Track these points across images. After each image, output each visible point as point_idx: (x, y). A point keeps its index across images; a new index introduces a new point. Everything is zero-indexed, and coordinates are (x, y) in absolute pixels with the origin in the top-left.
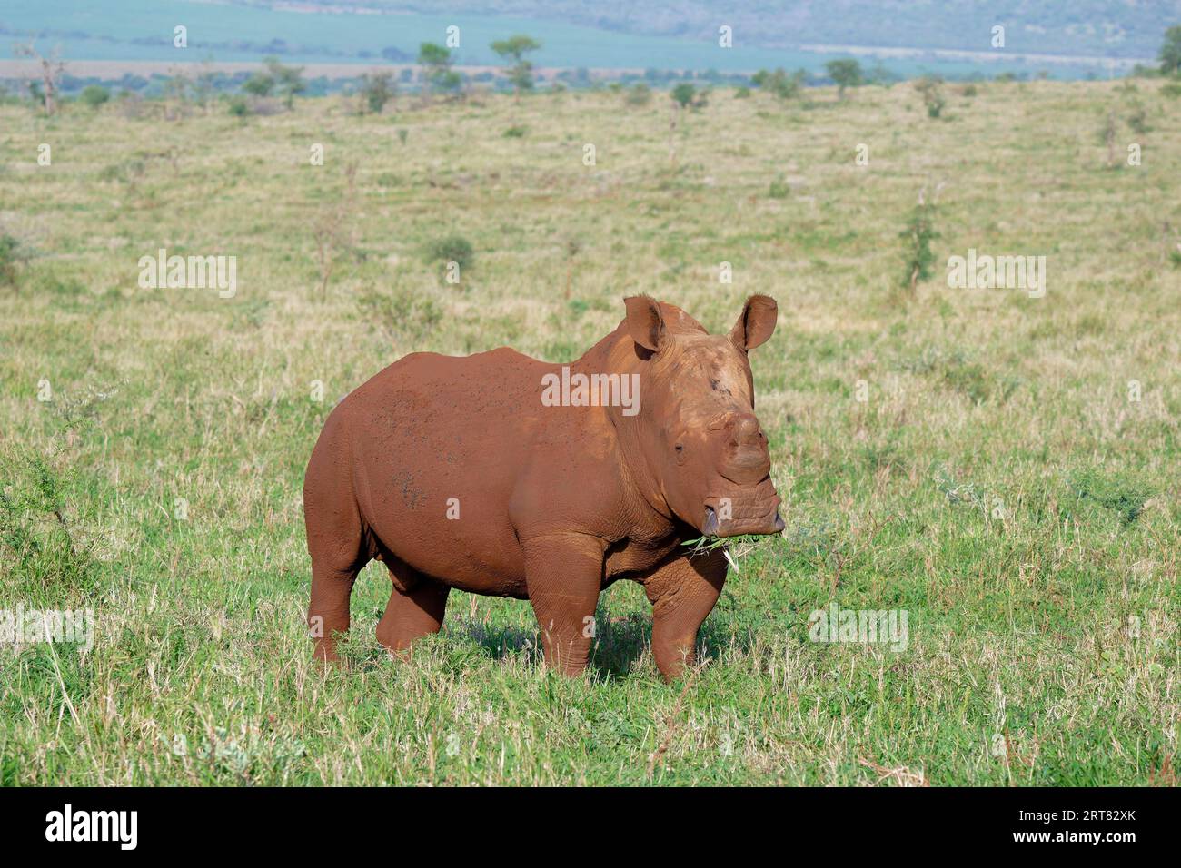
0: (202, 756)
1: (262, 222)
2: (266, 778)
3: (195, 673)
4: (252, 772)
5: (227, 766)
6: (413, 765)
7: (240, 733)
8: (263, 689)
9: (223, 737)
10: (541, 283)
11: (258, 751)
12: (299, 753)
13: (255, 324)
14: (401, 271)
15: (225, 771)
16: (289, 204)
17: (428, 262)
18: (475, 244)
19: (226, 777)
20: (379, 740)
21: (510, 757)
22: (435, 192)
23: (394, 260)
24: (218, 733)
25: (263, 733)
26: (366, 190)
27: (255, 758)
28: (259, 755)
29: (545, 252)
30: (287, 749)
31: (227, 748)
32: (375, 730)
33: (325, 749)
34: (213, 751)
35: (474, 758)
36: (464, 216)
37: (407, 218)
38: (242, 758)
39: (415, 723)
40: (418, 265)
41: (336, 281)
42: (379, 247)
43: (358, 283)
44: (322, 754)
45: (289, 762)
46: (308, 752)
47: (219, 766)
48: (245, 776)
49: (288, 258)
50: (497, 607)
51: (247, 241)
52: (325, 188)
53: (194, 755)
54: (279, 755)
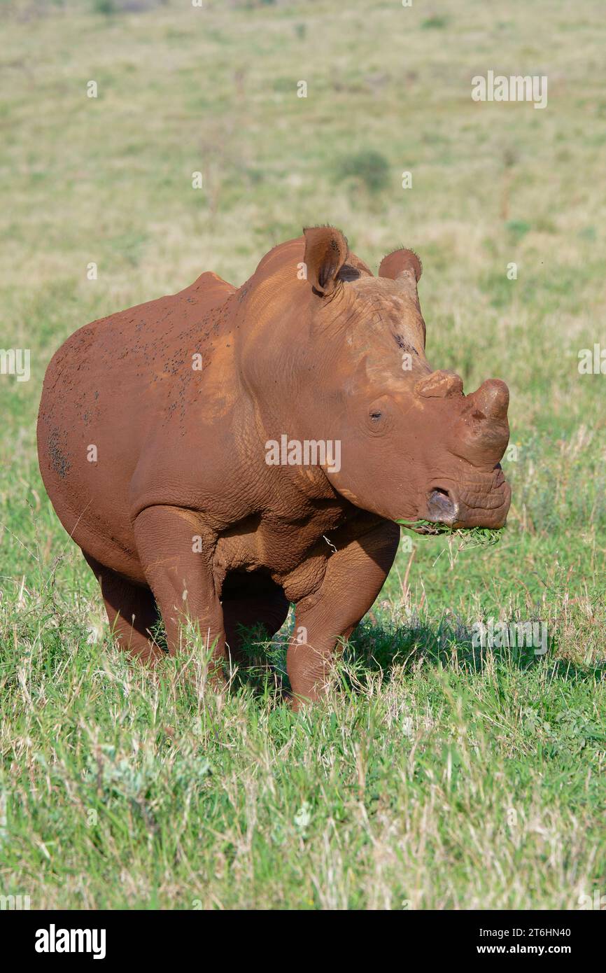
0: (87, 778)
1: (136, 140)
2: (165, 803)
3: (75, 680)
4: (148, 795)
5: (118, 789)
6: (340, 783)
7: (131, 750)
8: (156, 698)
9: (111, 756)
10: (473, 203)
11: (154, 770)
12: (203, 771)
13: (133, 263)
14: (304, 194)
15: (115, 795)
16: (168, 118)
17: (336, 181)
18: (389, 154)
19: (117, 803)
20: (297, 753)
21: (458, 767)
22: (343, 97)
23: (295, 181)
24: (105, 752)
25: (159, 750)
26: (259, 98)
27: (150, 779)
28: (155, 776)
29: (477, 165)
30: (188, 767)
31: (118, 768)
32: (292, 742)
33: (233, 766)
34: (101, 771)
35: (412, 771)
36: (377, 124)
37: (307, 130)
38: (135, 780)
39: (339, 731)
40: (324, 185)
41: (227, 208)
42: (279, 165)
43: (252, 210)
44: (230, 772)
45: (192, 783)
46: (213, 769)
47: (108, 790)
48: (140, 800)
49: (168, 183)
50: (433, 590)
51: (119, 164)
52: (211, 96)
53: (78, 778)
54: (179, 775)
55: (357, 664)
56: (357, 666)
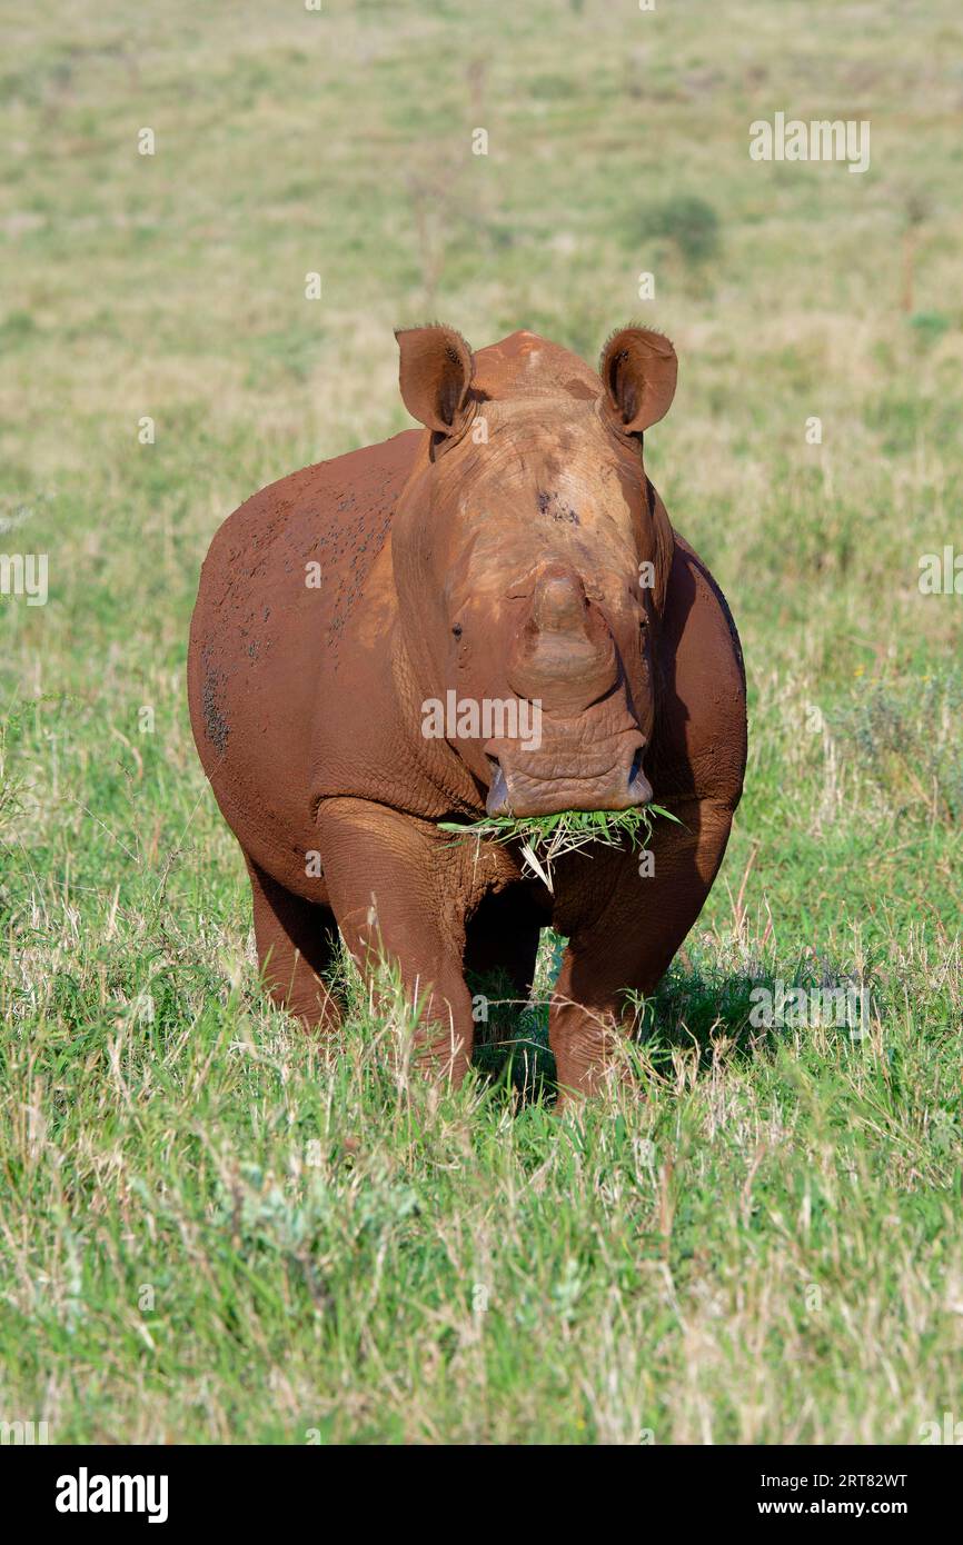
0: (217, 1219)
1: (305, 175)
2: (343, 1259)
3: (200, 1058)
4: (315, 1247)
5: (267, 1236)
6: (629, 1230)
7: (285, 1172)
8: (331, 1087)
9: (256, 1182)
10: (856, 283)
11: (326, 1207)
12: (406, 1208)
13: (299, 375)
14: (580, 265)
15: (261, 1246)
16: (356, 140)
17: (632, 245)
18: (719, 202)
19: (264, 1260)
20: (560, 1181)
21: (820, 1207)
22: (642, 109)
23: (565, 245)
24: (244, 1175)
25: (335, 1173)
26: (508, 108)
27: (320, 1221)
28: (328, 1216)
29: (861, 222)
30: (382, 1203)
31: (266, 1203)
32: (552, 1162)
33: (455, 1201)
34: (239, 1208)
35: (748, 1210)
36: (700, 153)
37: (586, 161)
38: (294, 1221)
39: (630, 1145)
40: (612, 252)
41: (452, 287)
42: (537, 219)
43: (495, 291)
44: (450, 1210)
45: (387, 1227)
46: (423, 1206)
47: (249, 1240)
48: (303, 1255)
49: (357, 246)
50: (785, 916)
51: (277, 214)
52: (429, 106)
53: (200, 1217)
54: (367, 1214)
55: (650, 1043)
56: (652, 1047)
